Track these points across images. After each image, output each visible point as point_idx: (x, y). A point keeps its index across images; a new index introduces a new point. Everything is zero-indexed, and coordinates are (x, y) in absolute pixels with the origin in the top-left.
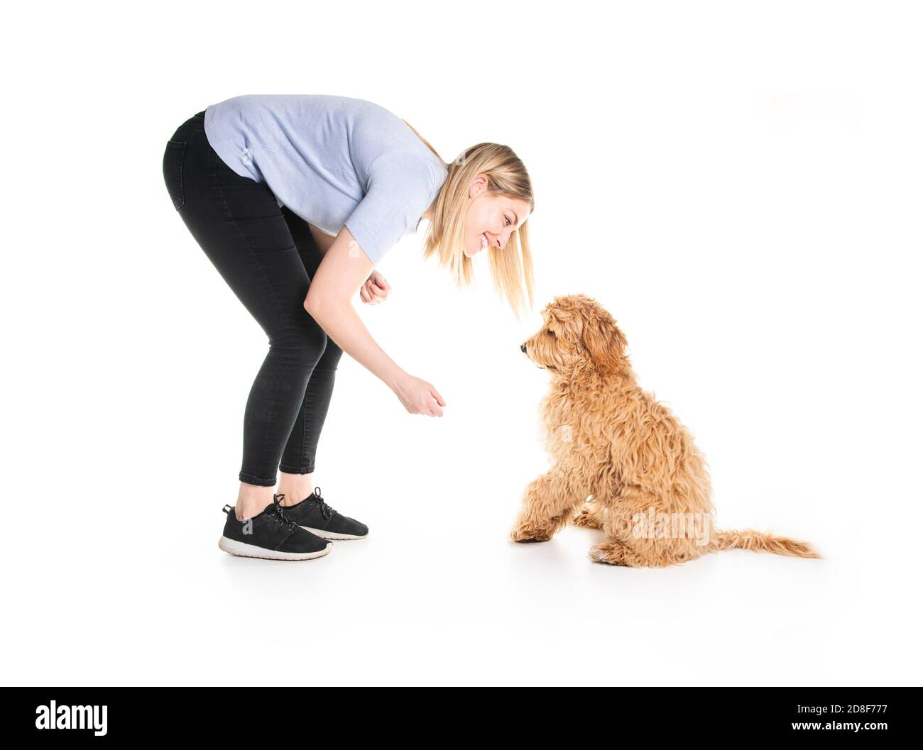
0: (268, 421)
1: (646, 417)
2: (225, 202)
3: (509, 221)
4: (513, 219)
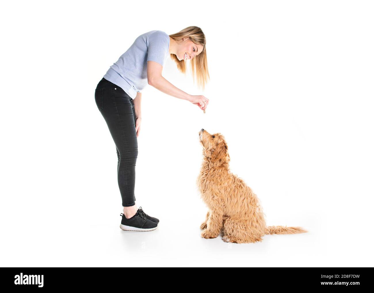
0: (127, 185)
1: (235, 184)
2: (116, 107)
3: (194, 50)
4: (196, 50)
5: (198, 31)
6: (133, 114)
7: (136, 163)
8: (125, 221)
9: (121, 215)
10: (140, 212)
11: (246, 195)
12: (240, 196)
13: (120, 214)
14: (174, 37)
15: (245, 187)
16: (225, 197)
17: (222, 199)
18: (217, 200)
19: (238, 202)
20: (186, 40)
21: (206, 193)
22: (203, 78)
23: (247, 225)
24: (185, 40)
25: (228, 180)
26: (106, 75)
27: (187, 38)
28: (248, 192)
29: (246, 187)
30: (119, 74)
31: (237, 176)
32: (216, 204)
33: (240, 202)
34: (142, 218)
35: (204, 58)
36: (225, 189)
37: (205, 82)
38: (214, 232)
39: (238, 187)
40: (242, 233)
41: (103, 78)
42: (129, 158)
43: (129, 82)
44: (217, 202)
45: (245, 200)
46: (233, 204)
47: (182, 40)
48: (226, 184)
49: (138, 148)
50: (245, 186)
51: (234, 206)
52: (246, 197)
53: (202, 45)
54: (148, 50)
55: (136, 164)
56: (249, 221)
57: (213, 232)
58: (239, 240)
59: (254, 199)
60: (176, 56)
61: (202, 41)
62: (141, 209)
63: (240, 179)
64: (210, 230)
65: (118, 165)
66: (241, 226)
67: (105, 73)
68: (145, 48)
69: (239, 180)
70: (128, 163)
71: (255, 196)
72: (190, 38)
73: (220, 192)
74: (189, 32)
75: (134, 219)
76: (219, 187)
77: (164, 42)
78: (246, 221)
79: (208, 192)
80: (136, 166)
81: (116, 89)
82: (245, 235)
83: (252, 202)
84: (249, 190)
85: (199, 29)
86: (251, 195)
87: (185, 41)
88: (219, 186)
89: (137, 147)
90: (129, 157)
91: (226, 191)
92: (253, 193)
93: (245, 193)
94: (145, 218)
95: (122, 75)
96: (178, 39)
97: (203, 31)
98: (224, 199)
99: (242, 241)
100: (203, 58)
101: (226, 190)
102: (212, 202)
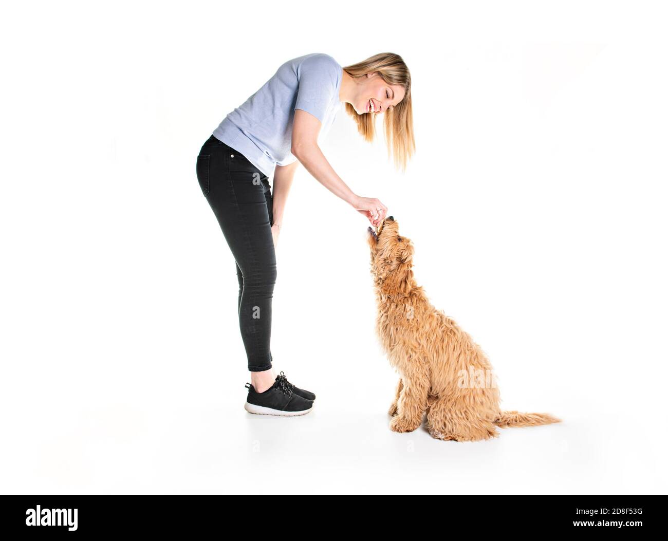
0: (254, 332)
2: (233, 190)
3: (388, 96)
4: (390, 94)
5: (396, 61)
6: (266, 203)
7: (272, 293)
8: (254, 397)
9: (246, 387)
10: (281, 381)
11: (462, 347)
12: (452, 350)
13: (245, 384)
14: (351, 71)
15: (460, 332)
16: (429, 351)
17: (425, 358)
18: (417, 360)
19: (450, 360)
20: (373, 77)
21: (395, 350)
22: (404, 147)
23: (467, 408)
24: (369, 76)
25: (430, 320)
26: (216, 131)
27: (374, 73)
28: (466, 342)
29: (462, 333)
30: (241, 130)
31: (444, 312)
32: (417, 370)
33: (453, 360)
34: (284, 391)
35: (407, 113)
36: (427, 338)
37: (408, 157)
38: (412, 421)
39: (449, 333)
40: (462, 425)
41: (212, 135)
42: (259, 284)
43: (258, 144)
44: (418, 363)
45: (461, 358)
46: (441, 364)
47: (365, 77)
48: (427, 326)
49: (276, 266)
50: (459, 330)
51: (443, 370)
52: (463, 351)
53: (401, 85)
54: (298, 87)
55: (273, 295)
56: (470, 397)
57: (410, 419)
58: (461, 438)
59: (477, 354)
60: (352, 107)
61: (404, 79)
62: (282, 375)
63: (449, 318)
64: (404, 417)
65: (240, 297)
66: (458, 412)
67: (216, 126)
68: (294, 83)
69: (449, 320)
70: (257, 293)
71: (478, 347)
72: (379, 73)
73: (419, 344)
74: (376, 63)
75: (269, 394)
76: (416, 334)
77: (330, 76)
78: (464, 397)
79: (398, 348)
80: (272, 298)
81: (232, 156)
82: (468, 427)
83: (473, 358)
84: (467, 338)
85: (398, 57)
86: (471, 347)
87: (371, 78)
88: (415, 332)
89: (275, 264)
90: (260, 282)
91: (429, 341)
92: (474, 342)
93: (459, 343)
94: (291, 392)
95: (245, 132)
96: (358, 76)
97: (405, 61)
98: (427, 357)
99: (466, 439)
100: (405, 113)
101: (429, 338)
102: (409, 367)
